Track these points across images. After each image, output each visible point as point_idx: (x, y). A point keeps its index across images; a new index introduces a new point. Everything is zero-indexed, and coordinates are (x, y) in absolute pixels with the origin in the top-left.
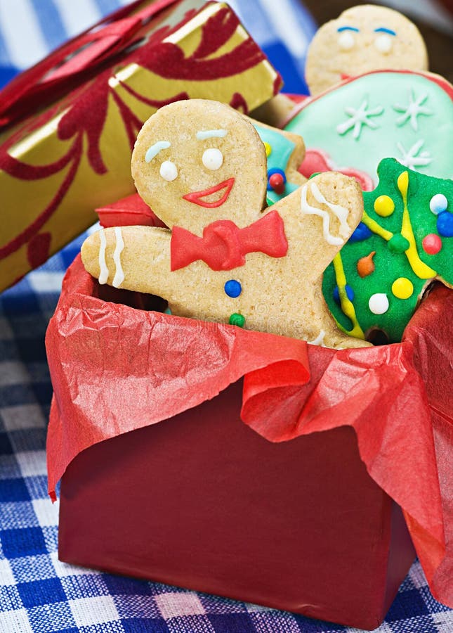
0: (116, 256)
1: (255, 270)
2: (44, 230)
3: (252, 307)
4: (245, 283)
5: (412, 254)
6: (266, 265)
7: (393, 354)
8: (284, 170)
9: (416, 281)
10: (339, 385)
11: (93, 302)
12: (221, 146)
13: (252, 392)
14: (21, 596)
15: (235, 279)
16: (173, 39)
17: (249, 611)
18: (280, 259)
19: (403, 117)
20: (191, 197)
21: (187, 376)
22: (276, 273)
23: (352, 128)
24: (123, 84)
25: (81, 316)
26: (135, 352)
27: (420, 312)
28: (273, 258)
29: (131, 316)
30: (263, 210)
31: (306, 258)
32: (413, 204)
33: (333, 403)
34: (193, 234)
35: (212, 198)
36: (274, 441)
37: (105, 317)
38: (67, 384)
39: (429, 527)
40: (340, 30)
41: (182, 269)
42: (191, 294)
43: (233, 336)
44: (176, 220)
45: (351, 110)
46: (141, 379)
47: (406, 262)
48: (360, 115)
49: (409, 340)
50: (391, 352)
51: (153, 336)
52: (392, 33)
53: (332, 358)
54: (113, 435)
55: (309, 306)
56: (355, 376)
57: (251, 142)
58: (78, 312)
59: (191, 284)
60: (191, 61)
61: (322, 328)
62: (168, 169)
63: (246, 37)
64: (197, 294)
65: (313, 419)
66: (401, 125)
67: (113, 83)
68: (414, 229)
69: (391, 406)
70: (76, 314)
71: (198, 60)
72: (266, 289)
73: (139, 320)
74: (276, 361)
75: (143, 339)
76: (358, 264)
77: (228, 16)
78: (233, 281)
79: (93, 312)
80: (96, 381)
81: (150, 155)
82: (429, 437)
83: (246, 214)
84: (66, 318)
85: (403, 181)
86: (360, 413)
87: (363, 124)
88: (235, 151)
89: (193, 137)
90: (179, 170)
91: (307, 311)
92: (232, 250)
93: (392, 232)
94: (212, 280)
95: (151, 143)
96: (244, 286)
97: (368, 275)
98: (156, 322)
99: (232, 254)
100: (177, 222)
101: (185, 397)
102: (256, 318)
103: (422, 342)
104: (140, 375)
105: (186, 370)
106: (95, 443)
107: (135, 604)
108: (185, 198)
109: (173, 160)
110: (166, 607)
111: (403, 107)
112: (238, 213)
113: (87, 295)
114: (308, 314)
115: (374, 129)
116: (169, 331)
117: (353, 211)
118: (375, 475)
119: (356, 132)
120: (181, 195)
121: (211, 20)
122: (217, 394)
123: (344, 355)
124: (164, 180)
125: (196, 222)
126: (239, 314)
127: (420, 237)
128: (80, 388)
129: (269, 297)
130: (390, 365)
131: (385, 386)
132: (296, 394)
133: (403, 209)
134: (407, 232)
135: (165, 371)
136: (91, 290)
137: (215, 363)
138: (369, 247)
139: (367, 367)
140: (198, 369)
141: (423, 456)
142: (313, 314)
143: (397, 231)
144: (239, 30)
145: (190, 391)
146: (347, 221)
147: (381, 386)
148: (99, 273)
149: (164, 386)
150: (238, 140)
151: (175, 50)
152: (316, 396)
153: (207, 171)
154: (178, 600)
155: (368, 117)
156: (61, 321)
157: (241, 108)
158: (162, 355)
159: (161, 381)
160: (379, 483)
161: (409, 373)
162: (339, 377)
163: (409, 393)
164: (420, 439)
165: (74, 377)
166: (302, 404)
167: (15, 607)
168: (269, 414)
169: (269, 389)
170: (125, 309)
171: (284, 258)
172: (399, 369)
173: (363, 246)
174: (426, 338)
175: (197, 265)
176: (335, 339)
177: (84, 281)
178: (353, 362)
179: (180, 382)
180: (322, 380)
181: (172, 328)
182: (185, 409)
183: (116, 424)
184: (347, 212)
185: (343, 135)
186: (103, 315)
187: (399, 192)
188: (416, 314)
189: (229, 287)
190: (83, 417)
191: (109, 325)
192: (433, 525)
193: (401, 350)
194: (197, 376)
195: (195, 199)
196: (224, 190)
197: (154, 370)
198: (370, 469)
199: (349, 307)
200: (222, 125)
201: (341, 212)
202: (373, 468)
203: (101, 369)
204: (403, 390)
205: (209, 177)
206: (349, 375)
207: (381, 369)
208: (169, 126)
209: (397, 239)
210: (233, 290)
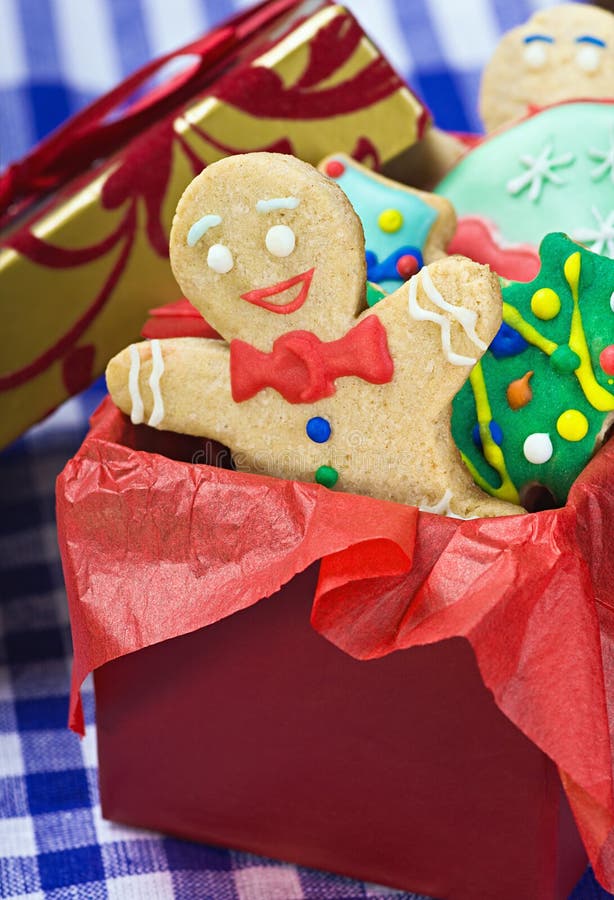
0: (154, 381)
1: (349, 402)
2: (85, 340)
3: (347, 457)
4: (336, 421)
5: (585, 375)
6: (363, 395)
7: (543, 527)
8: (422, 250)
9: (593, 415)
10: (460, 573)
11: (117, 451)
12: (292, 221)
13: (328, 586)
14: (41, 873)
15: (321, 415)
16: (268, 61)
17: (369, 895)
18: (384, 385)
19: (600, 169)
20: (252, 296)
21: (244, 560)
22: (379, 407)
23: (528, 186)
24: (195, 128)
25: (99, 471)
26: (172, 525)
27: (598, 461)
28: (373, 386)
29: (169, 473)
30: (357, 315)
31: (421, 384)
32: (586, 301)
33: (449, 600)
34: (258, 351)
35: (282, 299)
36: (361, 658)
37: (133, 473)
38: (74, 574)
39: (589, 784)
40: (529, 40)
41: (246, 402)
42: (261, 438)
43: (314, 501)
44: (235, 331)
45: (528, 158)
46: (179, 565)
47: (577, 387)
48: (541, 165)
49: (572, 504)
50: (540, 523)
51: (198, 501)
52: (600, 43)
53: (454, 532)
54: (134, 649)
55: (428, 455)
56: (481, 559)
57: (335, 215)
58: (94, 466)
59: (260, 423)
60: (293, 93)
61: (448, 486)
62: (219, 256)
63: (374, 55)
64: (269, 438)
65: (419, 626)
66: (598, 181)
67: (181, 126)
68: (588, 338)
69: (535, 603)
70: (92, 469)
71: (305, 91)
72: (366, 429)
73: (179, 479)
74: (361, 540)
75: (182, 508)
76: (510, 390)
77: (347, 25)
78: (320, 419)
79: (116, 466)
80: (116, 568)
81: (194, 235)
82: (594, 651)
83: (332, 321)
84: (76, 474)
85: (572, 267)
86: (479, 618)
87: (545, 180)
88: (312, 228)
89: (252, 209)
90: (235, 257)
91: (426, 461)
92: (314, 375)
93: (555, 342)
94: (289, 418)
95: (194, 218)
96: (334, 426)
97: (522, 406)
98: (203, 480)
99: (314, 380)
100: (237, 333)
101: (237, 592)
102: (353, 472)
103: (594, 506)
104: (178, 559)
105: (243, 552)
106: (108, 660)
107: (202, 885)
108: (245, 297)
109: (226, 243)
110: (248, 889)
111: (600, 153)
112: (321, 320)
113: (109, 440)
114: (427, 467)
115: (560, 186)
116: (221, 494)
117: (484, 316)
118: (508, 708)
119: (534, 192)
120: (240, 293)
121: (322, 33)
122: (278, 589)
123: (470, 529)
124: (215, 273)
125: (263, 333)
126: (330, 467)
127: (596, 349)
128: (93, 578)
129: (371, 442)
130: (538, 542)
131: (524, 576)
132: (398, 588)
133: (573, 308)
134: (577, 343)
135: (212, 553)
136: (119, 434)
137: (284, 541)
138: (525, 366)
139: (502, 546)
140: (259, 550)
141: (583, 678)
142: (434, 466)
143: (563, 341)
144: (364, 43)
145: (245, 584)
146: (476, 330)
147: (518, 575)
148: (131, 408)
149: (210, 575)
150: (316, 213)
151: (270, 77)
152: (427, 590)
153: (274, 258)
154: (268, 877)
155: (553, 168)
156: (70, 480)
157: (369, 161)
158: (209, 530)
159: (206, 568)
160: (515, 721)
161: (563, 555)
162: (462, 562)
163: (562, 585)
164: (579, 653)
165: (84, 562)
166: (407, 602)
167: (29, 889)
168: (355, 618)
169: (350, 582)
170: (162, 461)
171: (389, 384)
172: (550, 550)
173: (515, 364)
174: (601, 499)
175: (267, 395)
176: (469, 503)
177: (108, 419)
178: (484, 539)
179: (233, 570)
180: (437, 565)
181: (225, 489)
182: (233, 612)
183: (138, 632)
184: (476, 315)
185: (518, 194)
186: (131, 470)
187: (567, 283)
188: (591, 463)
189: (312, 427)
190: (94, 622)
191: (135, 486)
192: (597, 781)
193: (555, 521)
194: (258, 561)
195: (259, 299)
196: (300, 286)
197: (198, 551)
198: (501, 700)
199: (495, 454)
200: (292, 190)
201: (465, 316)
202: (504, 698)
203: (123, 550)
204: (553, 581)
205: (277, 267)
206: (475, 559)
207: (523, 549)
208: (218, 194)
209: (563, 352)
210: (319, 431)
